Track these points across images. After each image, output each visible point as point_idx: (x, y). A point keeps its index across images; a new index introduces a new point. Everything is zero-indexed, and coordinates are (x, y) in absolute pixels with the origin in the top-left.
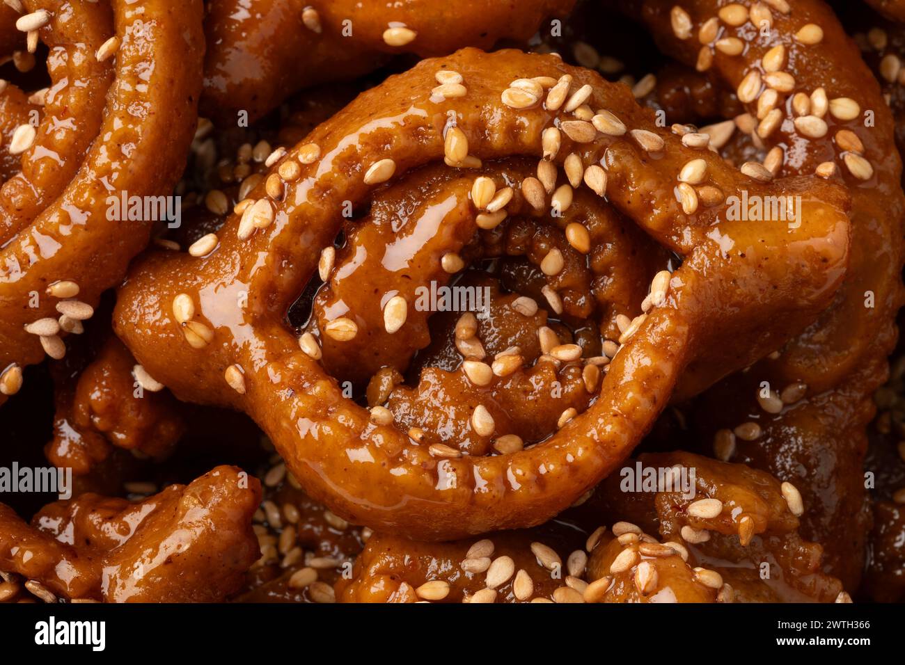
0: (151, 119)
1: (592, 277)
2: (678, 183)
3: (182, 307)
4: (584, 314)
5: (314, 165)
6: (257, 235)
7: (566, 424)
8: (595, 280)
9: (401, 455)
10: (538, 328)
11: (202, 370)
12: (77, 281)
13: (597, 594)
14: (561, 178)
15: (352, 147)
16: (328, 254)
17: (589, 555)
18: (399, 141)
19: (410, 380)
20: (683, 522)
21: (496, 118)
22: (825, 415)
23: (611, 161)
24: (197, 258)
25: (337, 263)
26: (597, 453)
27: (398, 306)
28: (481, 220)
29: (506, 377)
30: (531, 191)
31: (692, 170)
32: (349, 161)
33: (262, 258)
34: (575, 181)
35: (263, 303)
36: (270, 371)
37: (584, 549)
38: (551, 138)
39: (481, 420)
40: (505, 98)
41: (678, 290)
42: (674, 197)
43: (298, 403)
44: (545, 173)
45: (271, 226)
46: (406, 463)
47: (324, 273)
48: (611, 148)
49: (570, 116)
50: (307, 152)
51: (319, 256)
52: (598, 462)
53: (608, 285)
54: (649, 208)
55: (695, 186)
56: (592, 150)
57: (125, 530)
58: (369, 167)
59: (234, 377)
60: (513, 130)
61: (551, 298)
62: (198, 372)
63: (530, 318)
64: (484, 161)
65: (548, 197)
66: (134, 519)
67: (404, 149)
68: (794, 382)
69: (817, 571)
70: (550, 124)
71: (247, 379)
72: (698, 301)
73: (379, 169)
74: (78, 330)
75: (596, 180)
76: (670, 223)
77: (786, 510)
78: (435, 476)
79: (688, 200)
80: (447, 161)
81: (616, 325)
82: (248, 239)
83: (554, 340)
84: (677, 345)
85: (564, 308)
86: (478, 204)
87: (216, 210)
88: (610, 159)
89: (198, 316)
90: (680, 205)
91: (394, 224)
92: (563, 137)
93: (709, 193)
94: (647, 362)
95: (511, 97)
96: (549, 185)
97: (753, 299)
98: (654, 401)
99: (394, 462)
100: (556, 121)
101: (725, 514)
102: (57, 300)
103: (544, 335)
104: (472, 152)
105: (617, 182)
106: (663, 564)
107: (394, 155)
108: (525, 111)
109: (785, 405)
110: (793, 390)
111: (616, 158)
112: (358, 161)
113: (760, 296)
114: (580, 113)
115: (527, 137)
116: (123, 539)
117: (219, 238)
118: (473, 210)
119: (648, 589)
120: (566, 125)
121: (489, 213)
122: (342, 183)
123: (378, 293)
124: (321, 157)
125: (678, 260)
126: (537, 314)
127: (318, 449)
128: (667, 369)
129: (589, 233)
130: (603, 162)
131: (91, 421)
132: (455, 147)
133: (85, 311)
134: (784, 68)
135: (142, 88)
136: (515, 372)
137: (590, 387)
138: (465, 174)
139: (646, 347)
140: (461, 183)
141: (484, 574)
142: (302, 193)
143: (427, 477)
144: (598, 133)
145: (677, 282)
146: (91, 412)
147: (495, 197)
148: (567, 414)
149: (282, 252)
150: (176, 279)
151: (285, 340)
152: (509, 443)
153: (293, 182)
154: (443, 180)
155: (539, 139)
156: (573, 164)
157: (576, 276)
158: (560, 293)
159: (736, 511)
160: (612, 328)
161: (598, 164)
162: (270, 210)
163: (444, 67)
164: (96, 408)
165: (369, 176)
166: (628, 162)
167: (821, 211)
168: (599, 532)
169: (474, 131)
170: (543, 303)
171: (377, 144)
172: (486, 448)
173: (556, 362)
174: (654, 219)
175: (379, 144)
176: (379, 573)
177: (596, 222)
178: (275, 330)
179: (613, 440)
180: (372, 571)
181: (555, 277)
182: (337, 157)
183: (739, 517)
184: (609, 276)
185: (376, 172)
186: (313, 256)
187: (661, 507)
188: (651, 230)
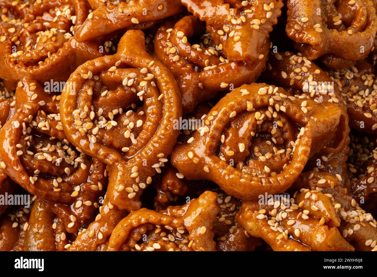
0: (175, 111)
1: (283, 133)
2: (301, 107)
3: (191, 155)
4: (282, 143)
5: (216, 116)
6: (205, 134)
7: (285, 168)
8: (283, 134)
9: (252, 179)
10: (272, 148)
11: (196, 169)
12: (163, 153)
13: (302, 205)
14: (274, 110)
15: (225, 109)
16: (223, 137)
17: (295, 199)
18: (237, 106)
19: (246, 164)
20: (316, 186)
21: (258, 98)
22: (337, 160)
23: (286, 104)
24: (190, 144)
25: (226, 138)
26: (297, 171)
27: (243, 145)
28: (258, 122)
29: (269, 159)
30: (268, 114)
31: (304, 104)
32: (226, 113)
33: (208, 139)
34: (278, 110)
35: (209, 151)
36: (216, 165)
37: (293, 198)
38: (271, 101)
39: (267, 169)
40: (259, 93)
41: (307, 131)
42: (301, 110)
43: (224, 172)
44: (270, 109)
45: (209, 132)
46: (254, 180)
47: (223, 141)
48: (285, 101)
49: (274, 95)
50: (214, 113)
51: (221, 137)
52: (298, 173)
53: (287, 135)
54: (296, 113)
55: (306, 107)
56: (280, 102)
57: (184, 211)
58: (230, 114)
59: (206, 169)
60: (262, 100)
61: (274, 140)
62: (195, 170)
63: (270, 145)
64: (256, 109)
65: (272, 115)
66: (185, 208)
67: (238, 108)
68: (330, 153)
69: (346, 195)
70: (270, 97)
71: (210, 169)
72: (312, 133)
73: (233, 114)
74: (163, 166)
75: (283, 109)
76: (301, 117)
77: (338, 181)
78: (261, 182)
79: (305, 110)
80: (248, 110)
81: (290, 144)
82: (203, 136)
83: (277, 150)
84: (310, 143)
85: (277, 142)
86: (257, 118)
87: (187, 134)
88: (285, 104)
89: (195, 155)
90: (303, 112)
91: (238, 127)
92: (274, 100)
93: (309, 108)
94: (304, 148)
95: (260, 92)
96: (272, 112)
97: (323, 131)
98: (307, 157)
99: (251, 181)
100: (272, 97)
101: (327, 182)
102: (159, 158)
103: (274, 149)
104: (254, 107)
105: (288, 109)
106: (317, 194)
107: (236, 110)
108: (264, 95)
109: (328, 159)
110: (330, 155)
111: (287, 103)
112: (227, 113)
113: (325, 130)
114: (276, 94)
115: (266, 101)
116: (183, 214)
117: (194, 138)
118: (256, 120)
119: (316, 200)
120: (274, 97)
121: (260, 120)
122: (225, 118)
123: (237, 144)
124: (218, 113)
125: (304, 125)
126: (271, 144)
127: (231, 181)
128: (309, 149)
129: (282, 122)
130: (284, 104)
131: (168, 188)
132: (250, 106)
133: (166, 160)
134: (313, 80)
135: (172, 104)
136: (271, 157)
137: (289, 158)
138: (252, 112)
139: (303, 145)
140: (251, 114)
141: (273, 206)
142: (215, 123)
143: (260, 183)
144: (282, 98)
145: (307, 129)
146: (168, 186)
147: (261, 116)
148: (285, 165)
149: (213, 137)
150: (186, 149)
151: (217, 158)
152: (274, 174)
153: (212, 120)
154: (246, 115)
155: (268, 102)
156: (277, 106)
157: (279, 134)
158: (276, 138)
159: (329, 181)
160: (289, 145)
161: (283, 105)
162: (208, 128)
163: (241, 89)
164: (170, 184)
165: (231, 116)
166: (289, 103)
167: (335, 109)
168: (296, 192)
169: (253, 102)
170: (272, 142)
171: (232, 108)
172: (269, 175)
173: (279, 154)
174: (297, 116)
175: (231, 108)
176: (248, 210)
177: (283, 120)
178: (214, 156)
179: (300, 167)
180: (246, 210)
181: (274, 135)
182: (223, 112)
183: (330, 182)
184: (287, 132)
185: (232, 114)
186: (220, 138)
187: (310, 184)
188: (297, 119)
